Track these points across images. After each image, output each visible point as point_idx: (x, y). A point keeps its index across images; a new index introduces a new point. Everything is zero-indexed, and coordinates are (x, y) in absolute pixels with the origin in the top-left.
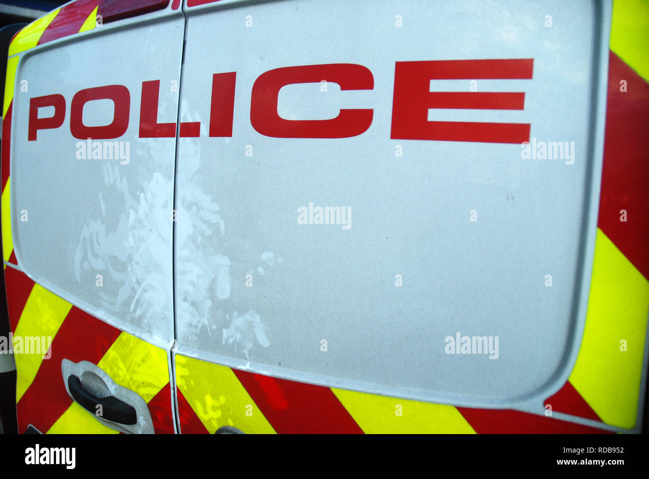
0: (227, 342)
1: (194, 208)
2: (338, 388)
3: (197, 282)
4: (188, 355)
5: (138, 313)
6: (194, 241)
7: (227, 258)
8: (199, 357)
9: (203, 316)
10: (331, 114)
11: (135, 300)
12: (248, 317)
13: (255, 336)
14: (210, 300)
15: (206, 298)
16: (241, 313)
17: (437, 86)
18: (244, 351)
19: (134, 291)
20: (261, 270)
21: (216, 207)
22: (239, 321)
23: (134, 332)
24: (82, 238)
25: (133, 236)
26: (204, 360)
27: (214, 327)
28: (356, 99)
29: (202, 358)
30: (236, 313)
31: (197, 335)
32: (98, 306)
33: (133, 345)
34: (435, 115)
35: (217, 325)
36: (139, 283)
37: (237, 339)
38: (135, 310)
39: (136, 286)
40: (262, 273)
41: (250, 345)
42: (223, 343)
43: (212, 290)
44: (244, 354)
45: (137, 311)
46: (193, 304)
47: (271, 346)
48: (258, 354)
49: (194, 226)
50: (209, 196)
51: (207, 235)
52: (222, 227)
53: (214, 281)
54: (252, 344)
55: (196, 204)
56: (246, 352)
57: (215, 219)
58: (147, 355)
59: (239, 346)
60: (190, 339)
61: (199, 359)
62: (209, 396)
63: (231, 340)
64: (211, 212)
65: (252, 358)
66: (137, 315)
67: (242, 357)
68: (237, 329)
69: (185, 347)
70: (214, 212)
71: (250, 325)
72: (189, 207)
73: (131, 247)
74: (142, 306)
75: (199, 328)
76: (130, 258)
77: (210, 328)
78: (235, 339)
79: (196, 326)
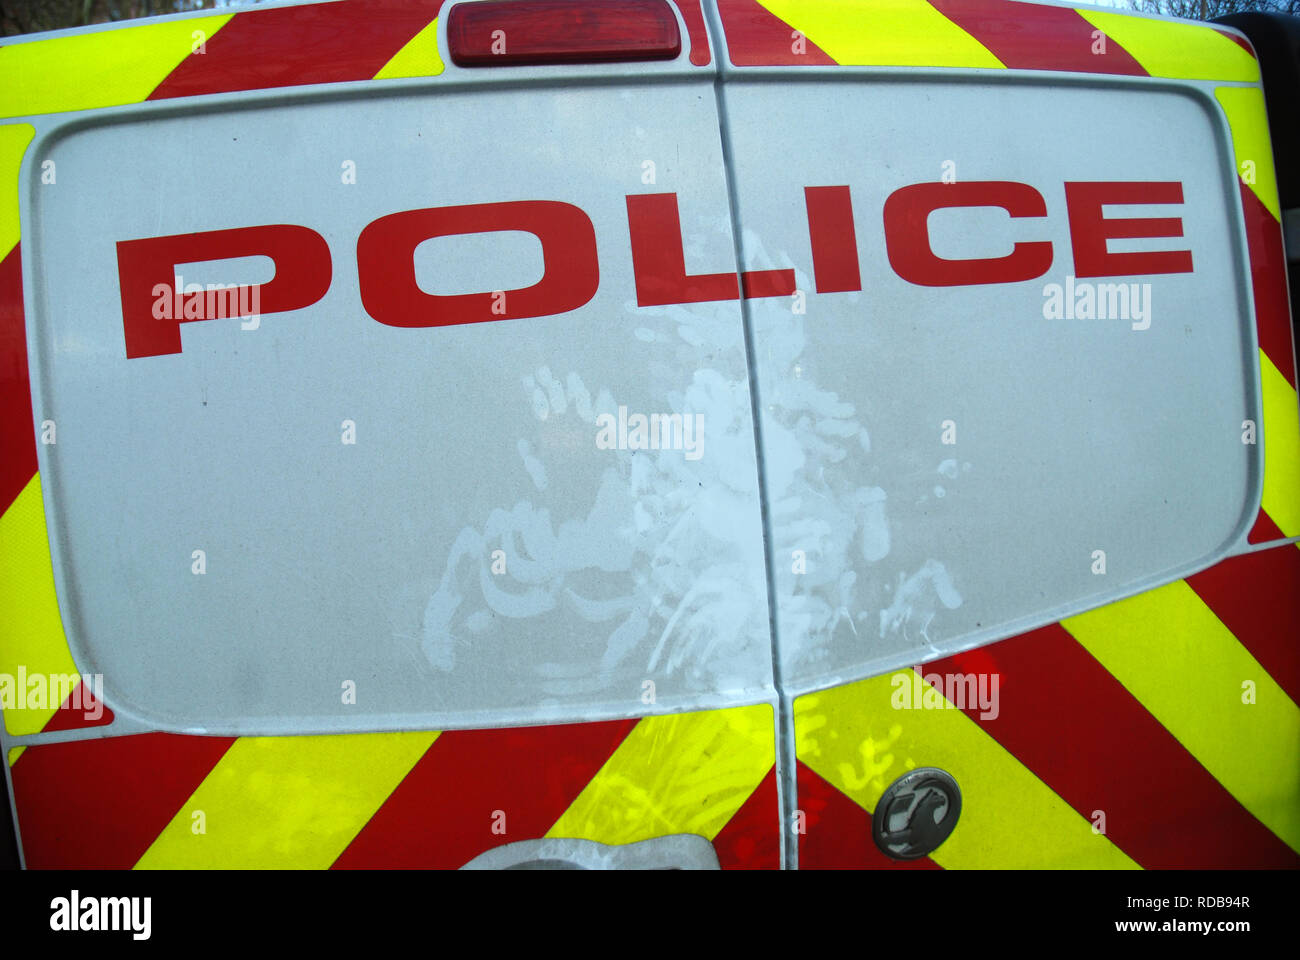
0: (888, 632)
1: (804, 421)
2: (1068, 617)
3: (823, 549)
4: (822, 686)
5: (675, 662)
6: (808, 478)
7: (878, 489)
8: (846, 679)
9: (840, 605)
10: (1005, 250)
11: (663, 639)
12: (924, 572)
13: (938, 600)
14: (852, 572)
15: (844, 571)
16: (911, 571)
17: (1111, 212)
18: (921, 632)
19: (658, 622)
20: (939, 491)
21: (848, 409)
22: (909, 586)
23: (676, 707)
24: (453, 560)
25: (648, 508)
26: (857, 680)
27: (863, 615)
28: (1030, 230)
29: (852, 678)
30: (902, 575)
31: (826, 646)
32: (535, 699)
33: (676, 733)
34: (1115, 246)
35: (868, 610)
36: (672, 601)
37: (908, 617)
38: (662, 662)
39: (664, 612)
40: (941, 494)
41: (930, 617)
42: (882, 635)
43: (854, 552)
44: (922, 636)
45: (670, 662)
46: (816, 591)
47: (964, 603)
48: (947, 623)
49: (808, 453)
50: (833, 394)
51: (836, 460)
52: (865, 439)
53: (858, 536)
54: (932, 615)
55: (809, 413)
56: (924, 632)
57: (849, 430)
58: (719, 735)
59: (911, 626)
60: (812, 659)
61: (848, 683)
62: (870, 739)
63: (896, 624)
64: (841, 419)
65: (935, 638)
66: (669, 669)
67: (918, 642)
68: (906, 601)
69: (802, 680)
70: (847, 419)
71: (929, 583)
72: (792, 419)
73: (645, 534)
74: (683, 645)
75: (830, 633)
76: (642, 559)
77: (854, 621)
78: (904, 619)
79: (825, 630)
